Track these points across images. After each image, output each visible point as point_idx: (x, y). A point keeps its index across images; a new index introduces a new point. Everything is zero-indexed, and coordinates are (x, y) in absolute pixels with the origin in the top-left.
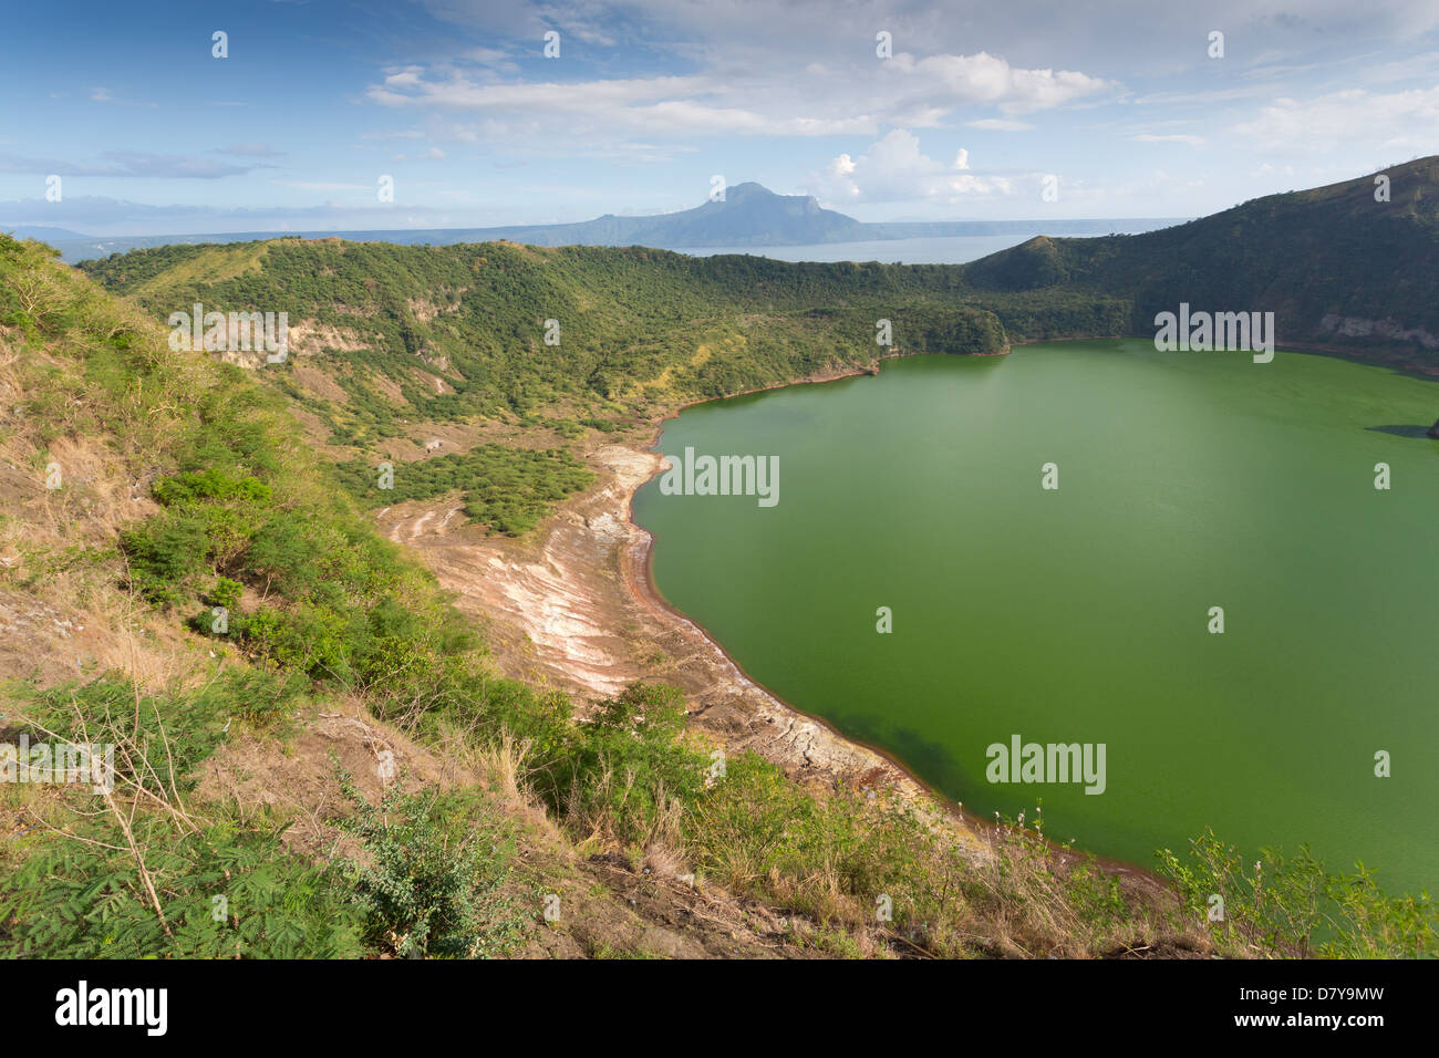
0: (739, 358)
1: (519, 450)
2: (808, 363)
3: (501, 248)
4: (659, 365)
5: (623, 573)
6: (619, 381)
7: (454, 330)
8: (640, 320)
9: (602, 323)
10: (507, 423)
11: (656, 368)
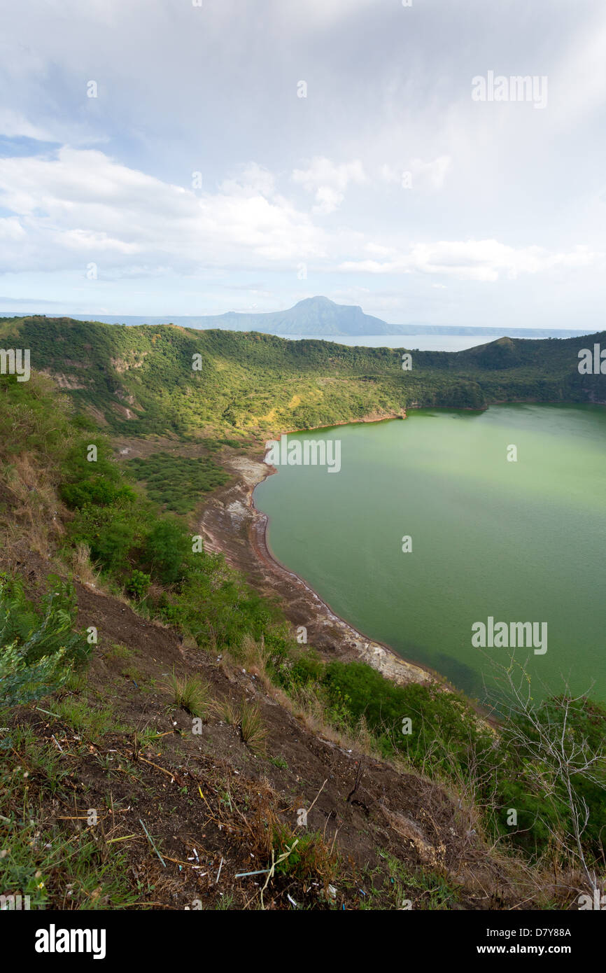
0: (319, 404)
1: (180, 458)
2: (361, 409)
3: (170, 329)
4: (268, 407)
5: (250, 541)
6: (243, 416)
7: (138, 379)
8: (255, 378)
9: (231, 378)
10: (171, 440)
11: (267, 409)
